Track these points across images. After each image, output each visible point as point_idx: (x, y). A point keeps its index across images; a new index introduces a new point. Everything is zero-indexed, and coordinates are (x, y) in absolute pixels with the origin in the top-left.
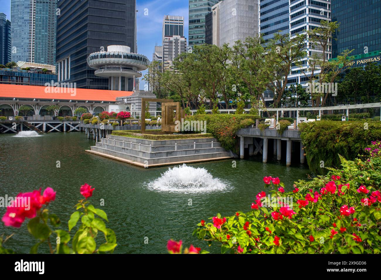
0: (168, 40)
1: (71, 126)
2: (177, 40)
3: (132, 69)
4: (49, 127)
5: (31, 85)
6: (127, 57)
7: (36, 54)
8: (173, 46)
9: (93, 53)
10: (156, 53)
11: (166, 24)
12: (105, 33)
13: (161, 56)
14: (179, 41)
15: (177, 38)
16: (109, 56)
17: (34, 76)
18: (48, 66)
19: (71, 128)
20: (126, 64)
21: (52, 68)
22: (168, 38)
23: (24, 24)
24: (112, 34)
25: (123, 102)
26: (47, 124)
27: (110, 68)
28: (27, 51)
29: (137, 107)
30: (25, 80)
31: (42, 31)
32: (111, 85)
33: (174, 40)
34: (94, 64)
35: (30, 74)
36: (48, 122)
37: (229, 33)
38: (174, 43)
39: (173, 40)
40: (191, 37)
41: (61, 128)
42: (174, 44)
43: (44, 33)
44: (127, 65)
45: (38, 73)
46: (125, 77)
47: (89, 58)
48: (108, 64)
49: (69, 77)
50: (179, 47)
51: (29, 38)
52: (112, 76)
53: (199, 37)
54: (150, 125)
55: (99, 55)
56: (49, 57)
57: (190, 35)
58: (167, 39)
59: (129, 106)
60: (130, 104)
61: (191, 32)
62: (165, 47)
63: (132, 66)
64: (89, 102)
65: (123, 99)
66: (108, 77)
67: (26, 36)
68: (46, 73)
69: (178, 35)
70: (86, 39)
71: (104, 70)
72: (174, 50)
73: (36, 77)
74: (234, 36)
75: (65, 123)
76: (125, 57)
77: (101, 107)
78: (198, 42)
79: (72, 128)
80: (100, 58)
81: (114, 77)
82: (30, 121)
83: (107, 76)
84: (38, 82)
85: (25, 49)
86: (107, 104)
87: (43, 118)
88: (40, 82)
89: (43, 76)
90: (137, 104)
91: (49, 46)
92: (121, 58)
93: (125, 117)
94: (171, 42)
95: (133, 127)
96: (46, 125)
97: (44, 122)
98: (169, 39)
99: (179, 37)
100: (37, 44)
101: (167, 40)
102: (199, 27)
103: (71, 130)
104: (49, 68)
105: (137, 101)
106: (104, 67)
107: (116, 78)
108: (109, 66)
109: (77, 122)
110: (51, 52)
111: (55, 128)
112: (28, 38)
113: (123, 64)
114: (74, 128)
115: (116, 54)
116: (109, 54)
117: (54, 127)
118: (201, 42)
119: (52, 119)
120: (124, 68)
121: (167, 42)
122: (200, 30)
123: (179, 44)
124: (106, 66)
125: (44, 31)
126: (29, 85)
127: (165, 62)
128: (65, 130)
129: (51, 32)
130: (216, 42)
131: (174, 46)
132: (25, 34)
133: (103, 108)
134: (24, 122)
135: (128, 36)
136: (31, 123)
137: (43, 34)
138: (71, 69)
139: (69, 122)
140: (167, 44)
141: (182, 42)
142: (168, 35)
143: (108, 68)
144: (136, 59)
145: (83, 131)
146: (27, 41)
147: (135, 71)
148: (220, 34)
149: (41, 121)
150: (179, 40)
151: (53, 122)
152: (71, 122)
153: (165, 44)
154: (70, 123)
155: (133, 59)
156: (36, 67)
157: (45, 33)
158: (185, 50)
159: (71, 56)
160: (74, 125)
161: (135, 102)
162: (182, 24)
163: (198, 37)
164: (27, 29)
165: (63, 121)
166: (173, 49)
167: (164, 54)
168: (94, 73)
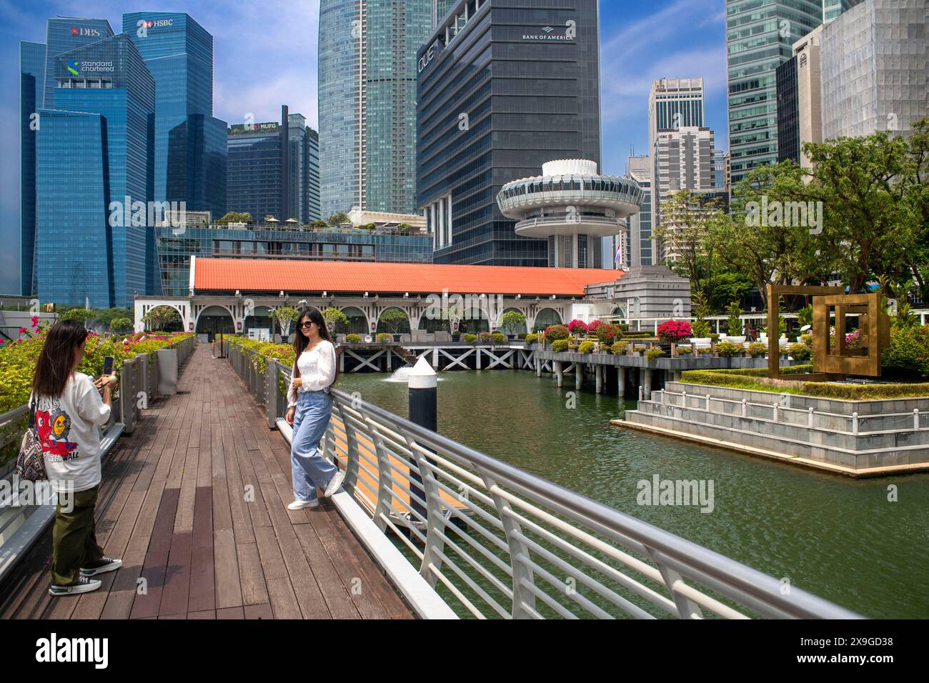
0: (668, 139)
1: (491, 355)
2: (689, 139)
3: (603, 215)
4: (445, 357)
5: (378, 262)
6: (593, 186)
7: (370, 194)
8: (681, 154)
9: (513, 182)
10: (632, 174)
11: (658, 100)
12: (531, 134)
13: (649, 181)
14: (696, 141)
15: (689, 133)
16: (552, 186)
17: (384, 241)
18: (409, 219)
19: (491, 361)
20: (591, 203)
21: (418, 222)
22: (667, 134)
23: (344, 131)
24: (547, 134)
25: (603, 296)
26: (442, 351)
27: (552, 215)
28: (352, 189)
29: (645, 308)
30: (367, 251)
31: (381, 142)
32: (553, 256)
33: (683, 137)
34: (514, 207)
35: (375, 238)
36: (444, 347)
37: (850, 104)
38: (683, 145)
39: (681, 139)
40: (737, 127)
41: (471, 361)
42: (682, 149)
43: (384, 147)
44: (592, 206)
45: (393, 234)
46: (586, 235)
47: (500, 194)
48: (547, 207)
49: (450, 241)
50: (697, 155)
51: (355, 160)
52: (556, 233)
53: (758, 124)
54: (744, 356)
55: (526, 185)
56: (396, 198)
57: (732, 123)
58: (664, 137)
59: (621, 305)
60: (624, 300)
61: (735, 114)
62: (661, 156)
63: (604, 207)
64: (524, 297)
65: (603, 288)
66: (547, 237)
67: (350, 156)
68: (407, 235)
69: (689, 125)
70: (488, 150)
71: (538, 221)
72: (682, 164)
73: (388, 242)
74: (867, 113)
75: (480, 349)
76: (587, 187)
77: (554, 310)
78: (755, 139)
79: (494, 360)
80: (529, 192)
81: (561, 237)
82: (407, 344)
83: (545, 235)
84: (392, 255)
85: (346, 184)
86: (568, 302)
87: (431, 338)
88: (397, 256)
89: (402, 241)
90: (644, 301)
91: (396, 175)
92: (579, 189)
93: (680, 333)
94: (675, 144)
95: (703, 360)
96: (440, 353)
97: (434, 347)
98: (670, 136)
99: (694, 130)
100: (370, 170)
101: (665, 139)
102: (758, 98)
103: (492, 364)
104: (412, 222)
105: (645, 293)
106: (536, 213)
107: (566, 238)
108: (550, 211)
109: (505, 347)
110: (401, 186)
111: (457, 361)
112: (352, 161)
113: (583, 203)
114: (499, 360)
115: (567, 180)
116: (551, 182)
117: (456, 357)
118: (764, 137)
119: (450, 339)
120: (586, 214)
121: (666, 145)
122: (760, 107)
123: (697, 148)
124: (542, 211)
125: (384, 141)
126: (373, 261)
127: (662, 194)
128: (479, 365)
129: (398, 144)
130: (810, 134)
131: (684, 152)
132: (347, 151)
133: (558, 311)
134: (395, 347)
135: (586, 137)
136: (409, 348)
137: (383, 149)
138: (453, 222)
139: (489, 347)
140: (666, 149)
141: (702, 143)
142: (666, 127)
143: (546, 215)
144: (615, 191)
145: (518, 369)
146: (352, 167)
147: (610, 220)
148: (823, 111)
149: (428, 344)
150: (695, 137)
151: (454, 347)
152: (492, 347)
153: (661, 149)
154: (489, 350)
155: (607, 190)
156: (388, 221)
157: (387, 147)
158: (712, 162)
159: (454, 194)
160: (499, 354)
161: (637, 294)
162: (700, 96)
163: (753, 126)
164: (349, 140)
165: (475, 344)
166: (681, 161)
167: (656, 176)
168: (513, 230)
